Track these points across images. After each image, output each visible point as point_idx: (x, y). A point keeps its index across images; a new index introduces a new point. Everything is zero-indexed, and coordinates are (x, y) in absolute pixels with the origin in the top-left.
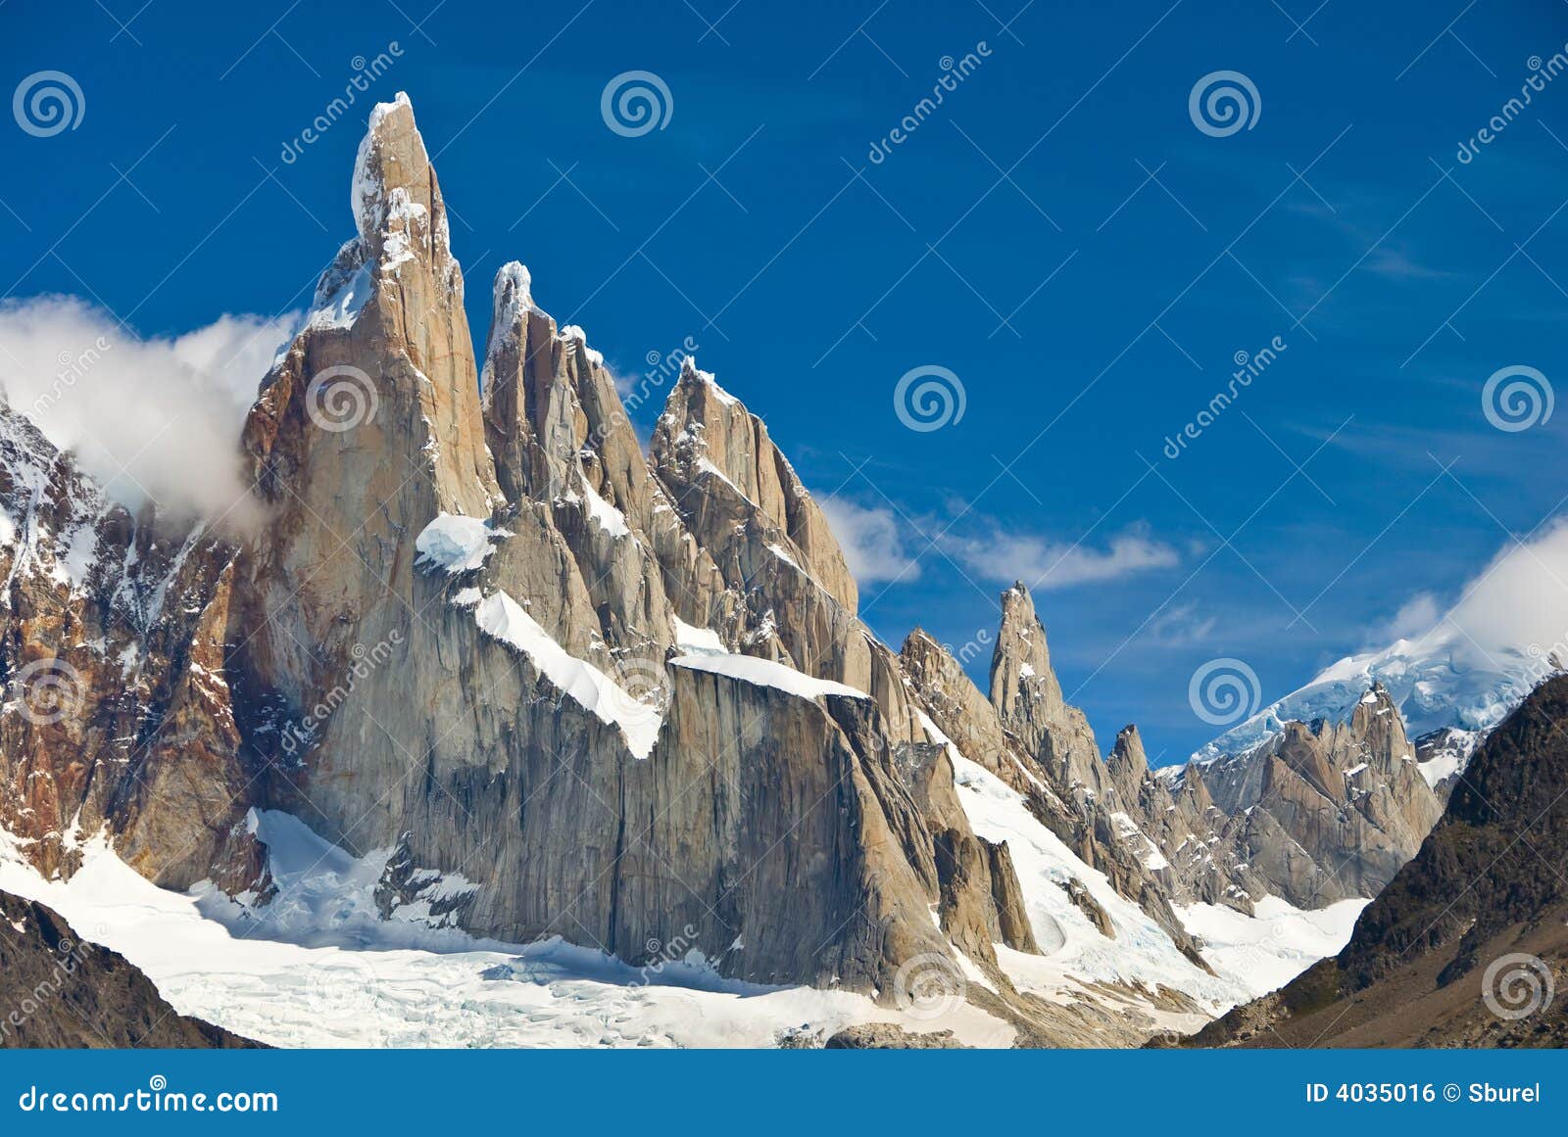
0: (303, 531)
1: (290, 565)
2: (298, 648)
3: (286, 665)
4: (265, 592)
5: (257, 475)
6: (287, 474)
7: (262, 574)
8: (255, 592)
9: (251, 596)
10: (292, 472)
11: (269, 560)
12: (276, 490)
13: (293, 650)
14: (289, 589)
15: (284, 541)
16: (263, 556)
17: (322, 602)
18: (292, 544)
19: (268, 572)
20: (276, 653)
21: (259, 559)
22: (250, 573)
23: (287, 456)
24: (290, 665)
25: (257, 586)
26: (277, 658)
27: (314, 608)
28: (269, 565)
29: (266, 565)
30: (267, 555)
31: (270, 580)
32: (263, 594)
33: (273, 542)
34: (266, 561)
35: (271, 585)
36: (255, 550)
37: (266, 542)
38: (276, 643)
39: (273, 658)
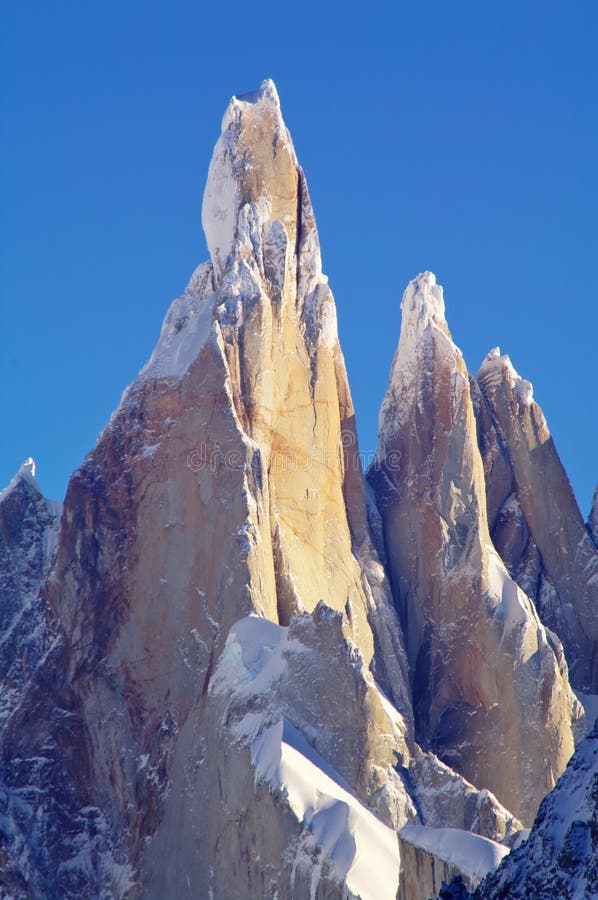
0: (129, 620)
1: (112, 663)
2: (122, 761)
3: (108, 781)
4: (85, 694)
5: (78, 551)
6: (112, 550)
7: (81, 669)
8: (72, 693)
9: (68, 698)
10: (117, 549)
11: (90, 655)
12: (99, 568)
13: (117, 763)
14: (113, 689)
15: (109, 631)
16: (83, 648)
17: (146, 706)
18: (118, 634)
19: (89, 668)
20: (96, 767)
21: (78, 654)
22: (66, 671)
23: (113, 528)
24: (112, 780)
25: (75, 687)
26: (97, 772)
27: (140, 713)
28: (90, 661)
29: (86, 660)
30: (88, 648)
31: (90, 679)
32: (82, 695)
33: (95, 632)
34: (86, 656)
35: (91, 683)
36: (73, 643)
37: (87, 632)
38: (96, 755)
39: (94, 773)
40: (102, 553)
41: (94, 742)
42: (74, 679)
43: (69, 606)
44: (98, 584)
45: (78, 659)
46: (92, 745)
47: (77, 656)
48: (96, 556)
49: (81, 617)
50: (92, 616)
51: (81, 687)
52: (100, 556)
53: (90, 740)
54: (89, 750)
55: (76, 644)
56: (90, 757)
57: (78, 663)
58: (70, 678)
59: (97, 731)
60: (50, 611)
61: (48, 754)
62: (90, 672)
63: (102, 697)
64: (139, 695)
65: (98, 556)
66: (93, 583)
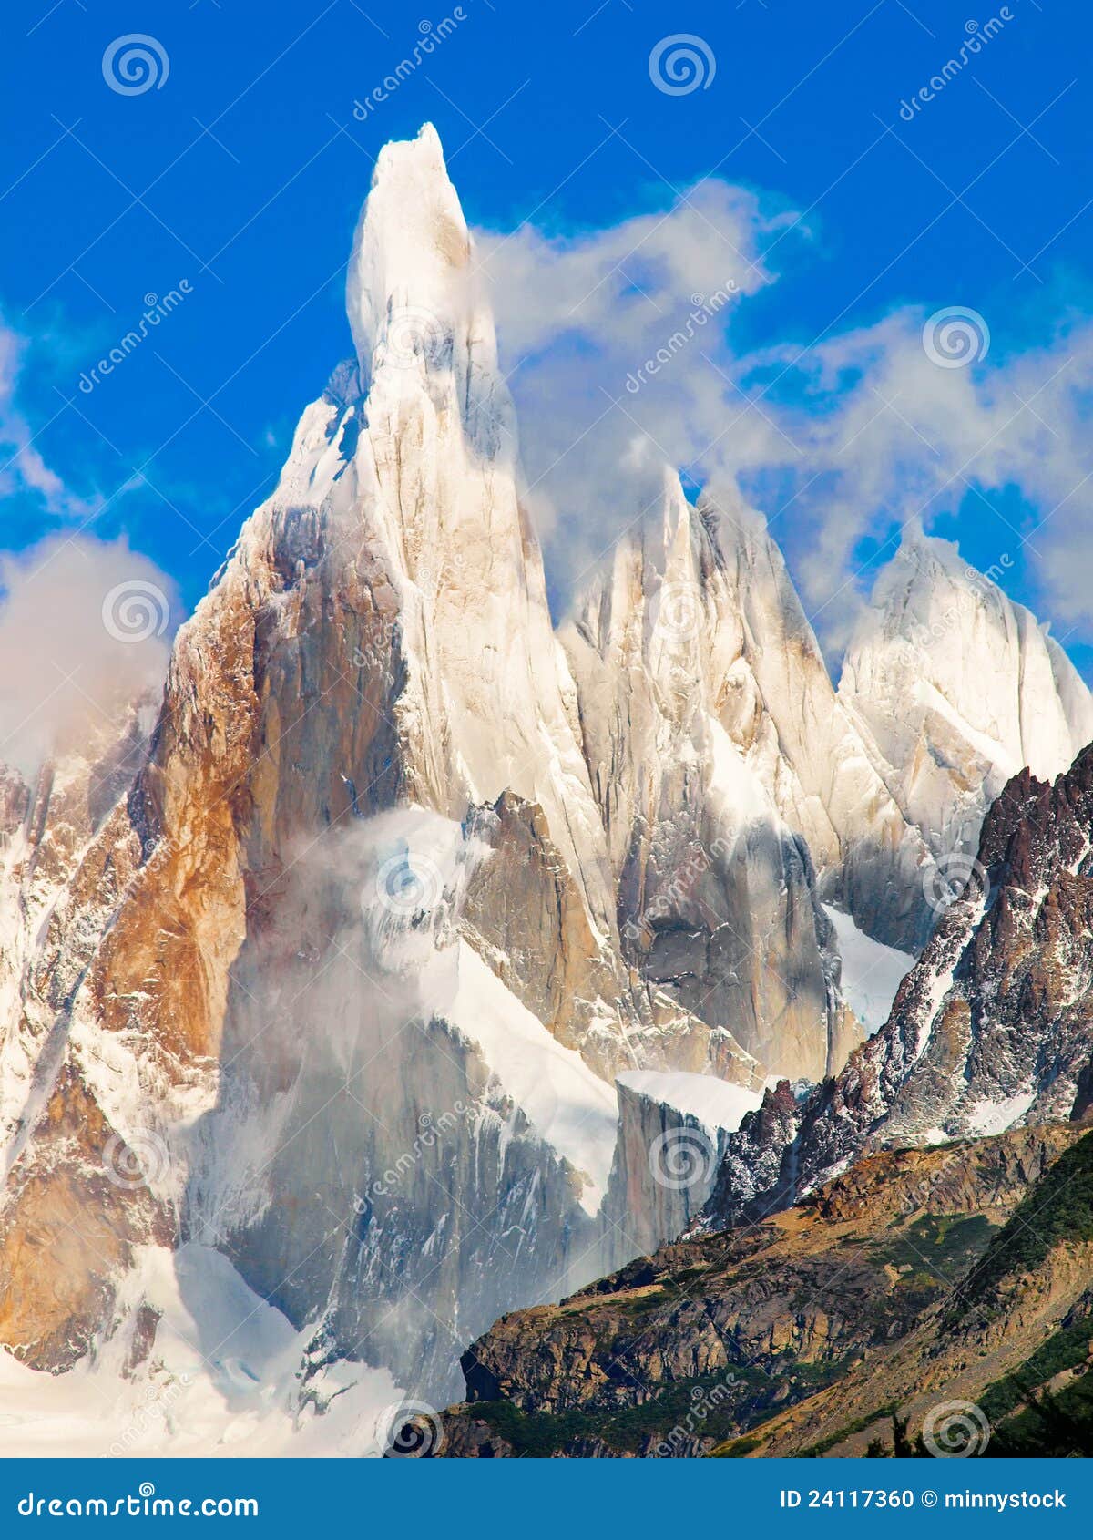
4: (198, 912)
7: (192, 882)
8: (181, 910)
9: (176, 918)
11: (203, 862)
16: (193, 854)
19: (201, 880)
21: (188, 861)
22: (172, 883)
25: (184, 903)
28: (202, 870)
29: (198, 869)
30: (199, 854)
31: (203, 892)
32: (194, 915)
33: (209, 834)
34: (198, 864)
35: (204, 898)
36: (182, 845)
37: (200, 833)
38: (212, 990)
39: (209, 1013)
40: (218, 731)
41: (208, 974)
42: (183, 894)
43: (176, 799)
44: (213, 772)
45: (188, 868)
46: (206, 978)
47: (187, 865)
48: (209, 735)
49: (191, 813)
50: (206, 813)
51: (191, 903)
52: (215, 736)
53: (204, 970)
54: (203, 983)
55: (186, 848)
56: (204, 990)
57: (187, 873)
58: (178, 891)
59: (213, 958)
60: (151, 806)
61: (150, 989)
62: (202, 885)
63: (219, 916)
64: (268, 914)
65: (211, 736)
66: (206, 769)
